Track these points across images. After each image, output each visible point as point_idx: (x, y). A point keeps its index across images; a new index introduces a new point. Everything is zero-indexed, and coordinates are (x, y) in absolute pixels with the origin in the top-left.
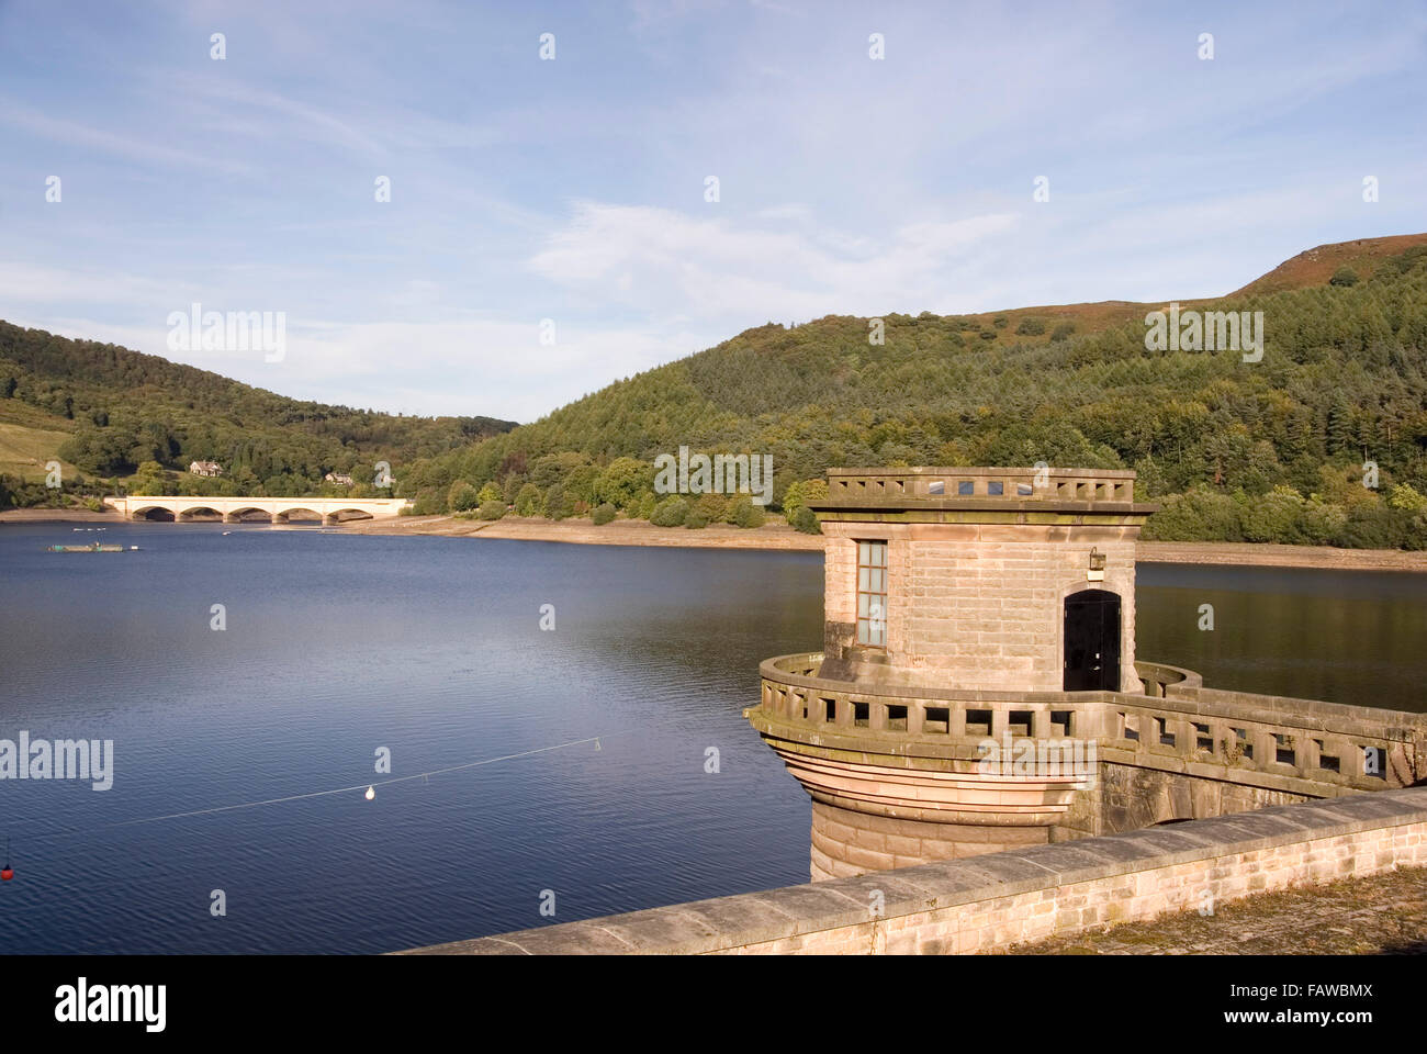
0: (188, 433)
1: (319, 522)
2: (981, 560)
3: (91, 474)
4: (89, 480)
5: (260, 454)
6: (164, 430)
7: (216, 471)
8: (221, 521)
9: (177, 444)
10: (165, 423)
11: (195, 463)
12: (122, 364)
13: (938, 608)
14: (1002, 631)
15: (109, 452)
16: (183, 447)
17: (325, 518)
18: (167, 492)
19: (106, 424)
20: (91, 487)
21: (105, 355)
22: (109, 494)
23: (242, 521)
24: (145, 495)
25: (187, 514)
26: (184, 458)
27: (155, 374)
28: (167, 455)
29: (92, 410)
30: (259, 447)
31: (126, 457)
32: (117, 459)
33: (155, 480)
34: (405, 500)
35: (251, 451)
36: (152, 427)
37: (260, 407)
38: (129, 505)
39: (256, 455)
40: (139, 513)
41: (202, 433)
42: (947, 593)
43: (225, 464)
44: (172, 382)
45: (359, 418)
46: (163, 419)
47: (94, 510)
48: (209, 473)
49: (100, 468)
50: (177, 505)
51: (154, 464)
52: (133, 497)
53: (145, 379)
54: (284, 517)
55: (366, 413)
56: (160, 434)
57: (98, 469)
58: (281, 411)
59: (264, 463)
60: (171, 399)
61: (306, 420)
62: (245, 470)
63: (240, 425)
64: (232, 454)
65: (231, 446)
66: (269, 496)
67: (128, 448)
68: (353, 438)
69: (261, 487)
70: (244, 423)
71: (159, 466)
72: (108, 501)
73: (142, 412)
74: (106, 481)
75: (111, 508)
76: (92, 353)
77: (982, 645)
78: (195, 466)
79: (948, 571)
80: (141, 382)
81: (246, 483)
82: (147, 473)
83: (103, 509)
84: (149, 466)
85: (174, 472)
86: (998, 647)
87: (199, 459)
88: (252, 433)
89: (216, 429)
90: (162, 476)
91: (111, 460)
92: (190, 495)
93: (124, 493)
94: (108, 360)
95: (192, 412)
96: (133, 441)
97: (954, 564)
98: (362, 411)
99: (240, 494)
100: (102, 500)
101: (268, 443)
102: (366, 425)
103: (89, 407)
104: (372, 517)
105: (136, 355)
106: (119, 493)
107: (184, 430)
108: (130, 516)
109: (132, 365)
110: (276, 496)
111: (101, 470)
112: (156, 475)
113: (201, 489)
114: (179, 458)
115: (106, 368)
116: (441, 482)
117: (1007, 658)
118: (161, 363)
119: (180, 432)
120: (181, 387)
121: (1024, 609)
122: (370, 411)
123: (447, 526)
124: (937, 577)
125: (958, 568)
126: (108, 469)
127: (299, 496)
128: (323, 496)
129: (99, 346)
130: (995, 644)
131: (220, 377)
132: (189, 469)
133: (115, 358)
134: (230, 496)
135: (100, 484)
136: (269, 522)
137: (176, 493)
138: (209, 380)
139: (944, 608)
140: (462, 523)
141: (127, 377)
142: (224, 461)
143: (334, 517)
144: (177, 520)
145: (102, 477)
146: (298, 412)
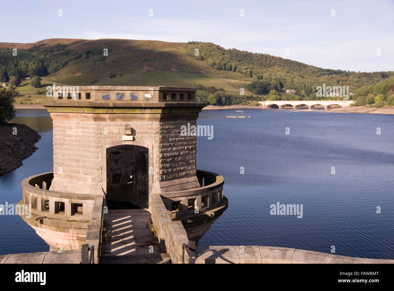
0: (286, 81)
1: (323, 108)
2: (74, 130)
3: (256, 94)
4: (255, 96)
5: (308, 87)
6: (278, 80)
7: (294, 92)
8: (293, 108)
9: (282, 84)
10: (279, 78)
11: (287, 90)
12: (268, 60)
13: (61, 151)
14: (81, 163)
15: (261, 87)
16: (284, 85)
17: (326, 107)
18: (278, 99)
19: (262, 79)
20: (255, 98)
21: (264, 57)
22: (260, 100)
23: (300, 109)
24: (270, 100)
25: (283, 106)
26: (284, 89)
27: (278, 62)
28: (279, 88)
29: (258, 75)
30: (308, 84)
31: (266, 89)
32: (263, 89)
33: (274, 96)
34: (353, 101)
35: (305, 86)
36: (275, 79)
37: (311, 71)
38: (266, 104)
39: (306, 87)
40: (269, 106)
41: (290, 80)
42: (63, 144)
43: (297, 90)
44: (283, 64)
45: (344, 73)
46: (278, 76)
47: (255, 105)
48: (292, 93)
49: (258, 92)
50: (280, 103)
51: (274, 91)
52: (267, 101)
53: (275, 64)
54: (313, 107)
55: (347, 72)
56: (277, 81)
57: (258, 93)
58: (317, 72)
59: (309, 89)
60: (282, 70)
61: (326, 75)
62: (303, 92)
63: (303, 77)
64: (299, 87)
65: (299, 84)
66: (310, 100)
67: (267, 86)
68: (342, 81)
69: (308, 97)
70: (304, 77)
71: (276, 91)
72: (260, 102)
73: (273, 75)
74: (260, 96)
75: (261, 104)
76: (260, 57)
77: (75, 169)
78: (288, 91)
79: (64, 134)
80: (274, 65)
81: (303, 96)
82: (272, 93)
83: (258, 105)
84: (273, 91)
85: (281, 93)
86: (80, 170)
87: (289, 89)
88: (306, 80)
89: (295, 79)
90: (276, 95)
91: (262, 90)
92: (284, 100)
93: (265, 100)
94: (264, 59)
95: (288, 74)
96: (268, 84)
97: (65, 132)
98: (345, 71)
99: (301, 100)
100: (258, 102)
101: (311, 83)
102: (347, 76)
103: (257, 74)
104: (341, 107)
105: (273, 57)
106: (263, 100)
107: (285, 80)
108: (266, 107)
109: (271, 60)
110: (312, 100)
111: (259, 93)
112: (275, 94)
113: (288, 99)
114: (283, 89)
115: (264, 61)
116: (366, 94)
117: (83, 175)
118: (280, 59)
119: (283, 80)
120: (286, 66)
121: (88, 153)
122: (349, 71)
123: (362, 110)
124: (60, 137)
125: (67, 133)
126: (261, 93)
127: (320, 100)
128: (328, 100)
129: (262, 55)
130: (79, 169)
131: (299, 62)
132: (286, 92)
133: (266, 58)
134: (297, 100)
135: (258, 97)
136: (308, 108)
137: (280, 100)
138: (295, 64)
139: (63, 151)
140: (368, 109)
141: (270, 64)
142: (297, 89)
143: (329, 107)
144: (280, 108)
145: (259, 95)
146: (323, 73)
